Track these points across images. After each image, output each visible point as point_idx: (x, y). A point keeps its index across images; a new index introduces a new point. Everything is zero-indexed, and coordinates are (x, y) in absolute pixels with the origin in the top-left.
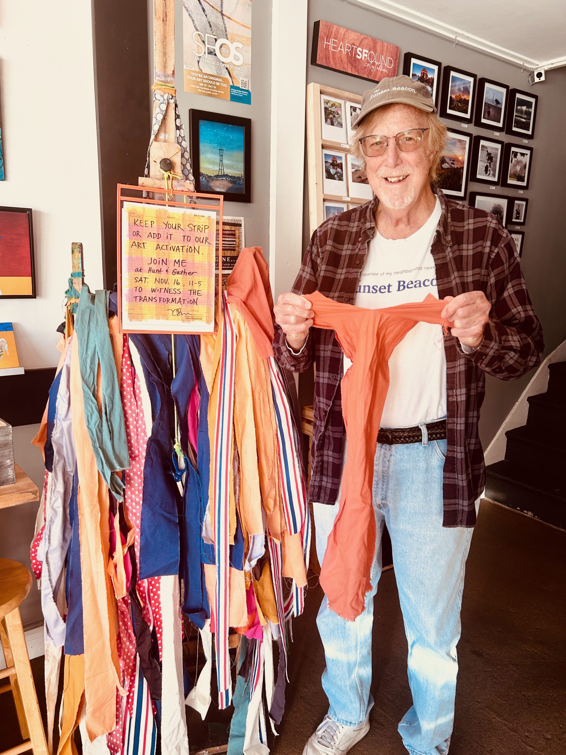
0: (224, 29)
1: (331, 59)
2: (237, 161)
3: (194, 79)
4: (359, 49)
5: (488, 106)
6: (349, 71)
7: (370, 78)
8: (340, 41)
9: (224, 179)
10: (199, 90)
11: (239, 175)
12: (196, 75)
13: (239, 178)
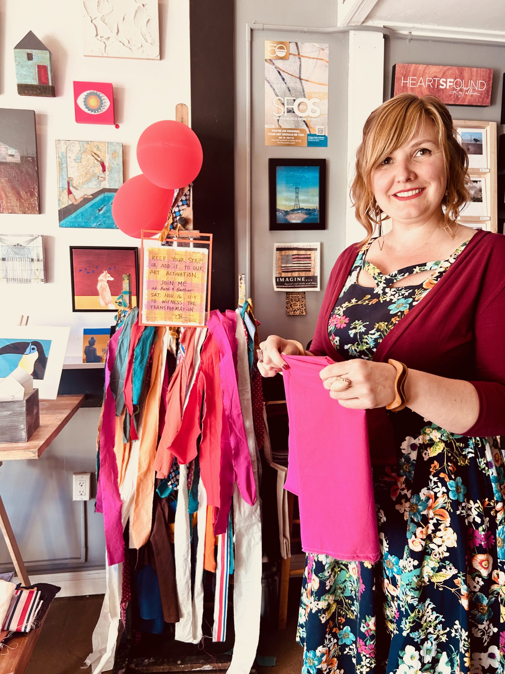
0: (302, 91)
2: (313, 196)
3: (274, 134)
4: (443, 80)
7: (457, 103)
8: (419, 77)
9: (300, 212)
10: (278, 143)
11: (315, 208)
12: (276, 131)
13: (314, 210)
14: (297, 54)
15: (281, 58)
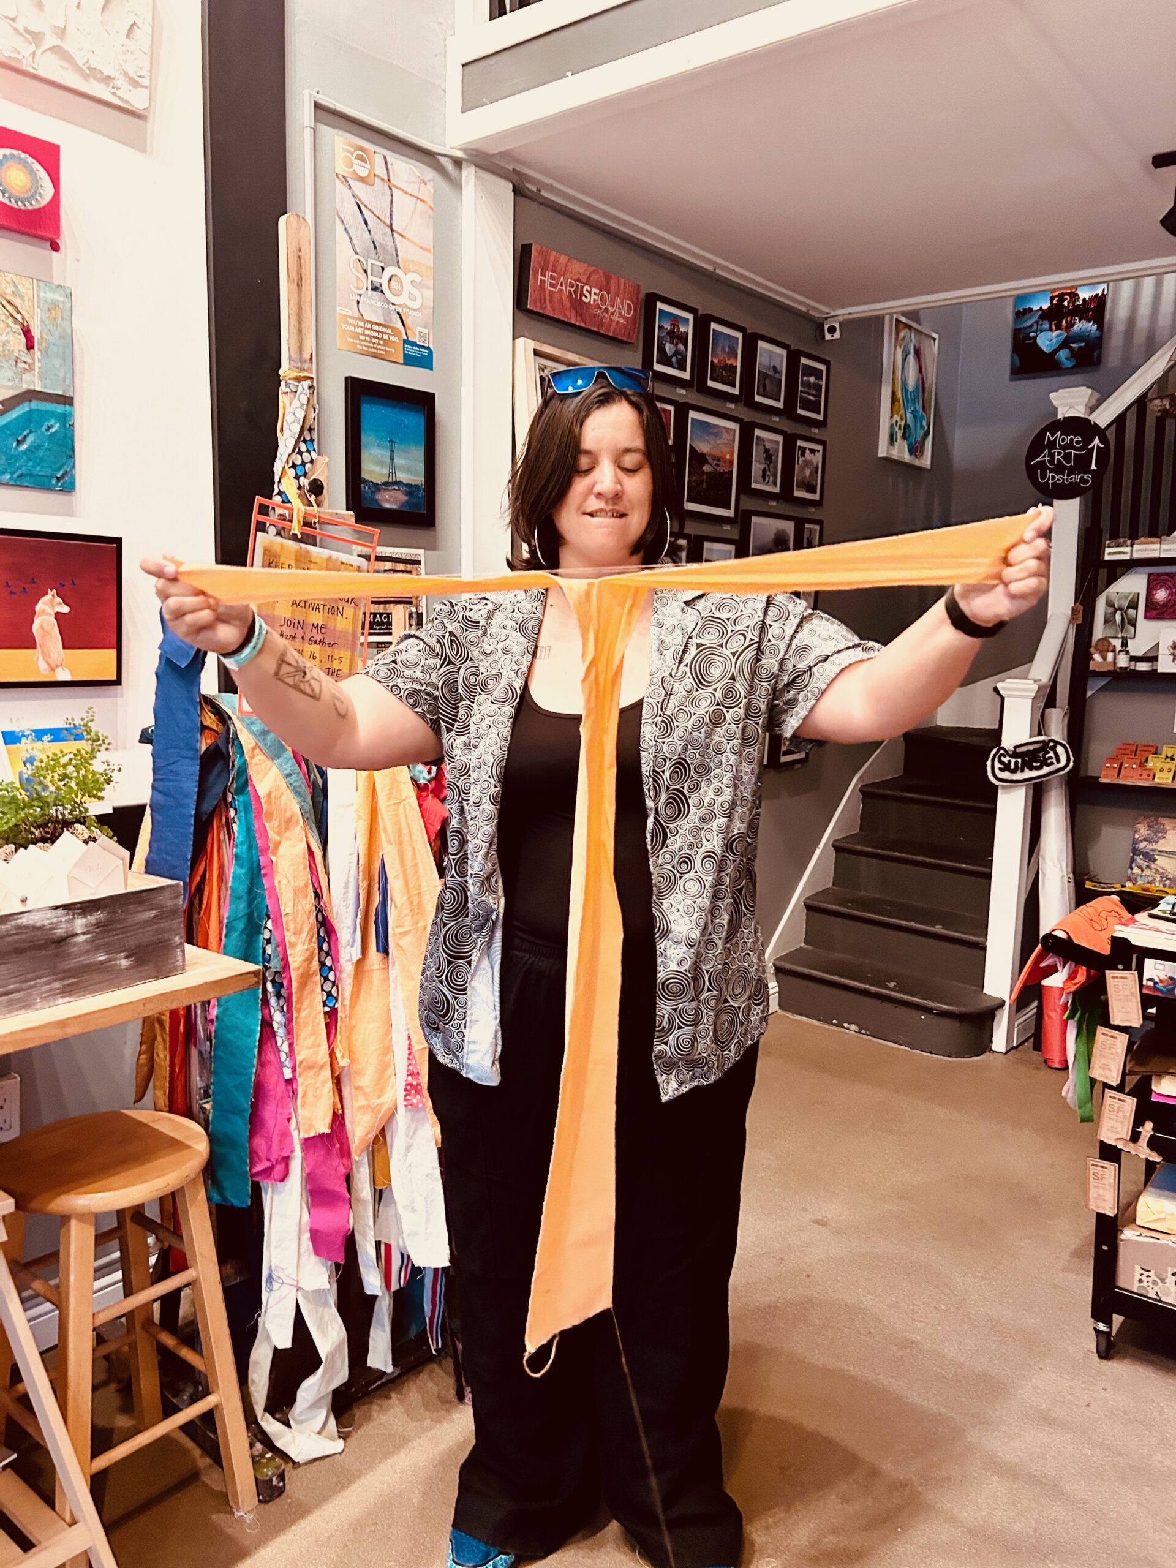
0: (394, 253)
1: (548, 302)
2: (415, 461)
3: (352, 328)
4: (587, 287)
5: (764, 376)
6: (573, 321)
7: (601, 331)
8: (560, 275)
9: (397, 488)
10: (358, 346)
11: (418, 483)
12: (355, 322)
13: (417, 486)
14: (386, 178)
15: (362, 180)
